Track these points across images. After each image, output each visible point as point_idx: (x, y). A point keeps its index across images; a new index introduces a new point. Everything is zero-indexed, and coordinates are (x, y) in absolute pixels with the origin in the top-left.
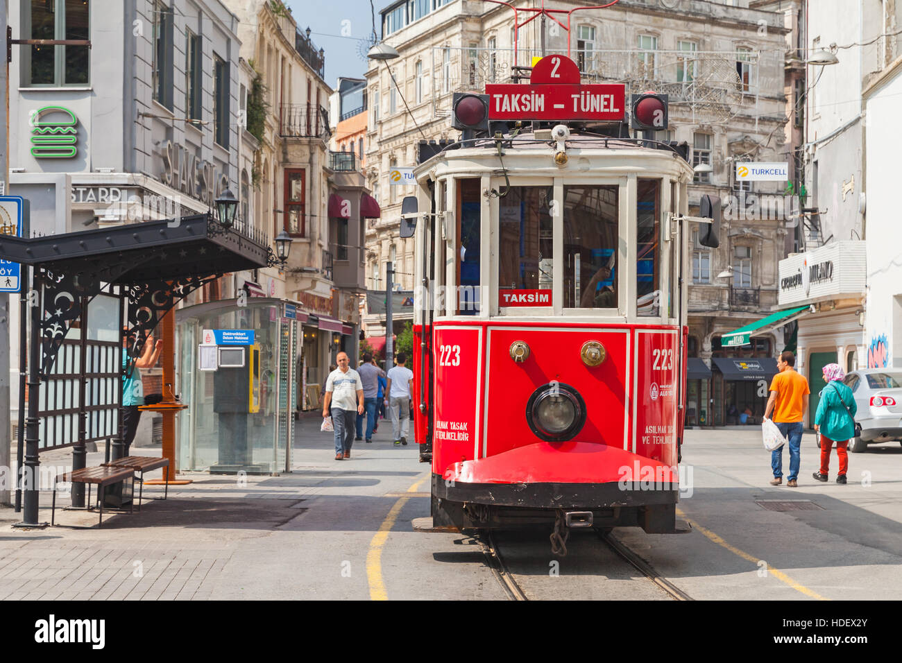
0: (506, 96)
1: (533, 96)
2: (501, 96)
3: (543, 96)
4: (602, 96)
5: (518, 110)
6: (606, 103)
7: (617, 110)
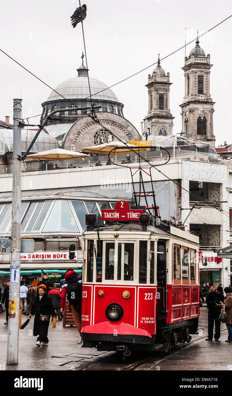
1: (116, 213)
2: (106, 213)
5: (111, 217)
6: (137, 215)
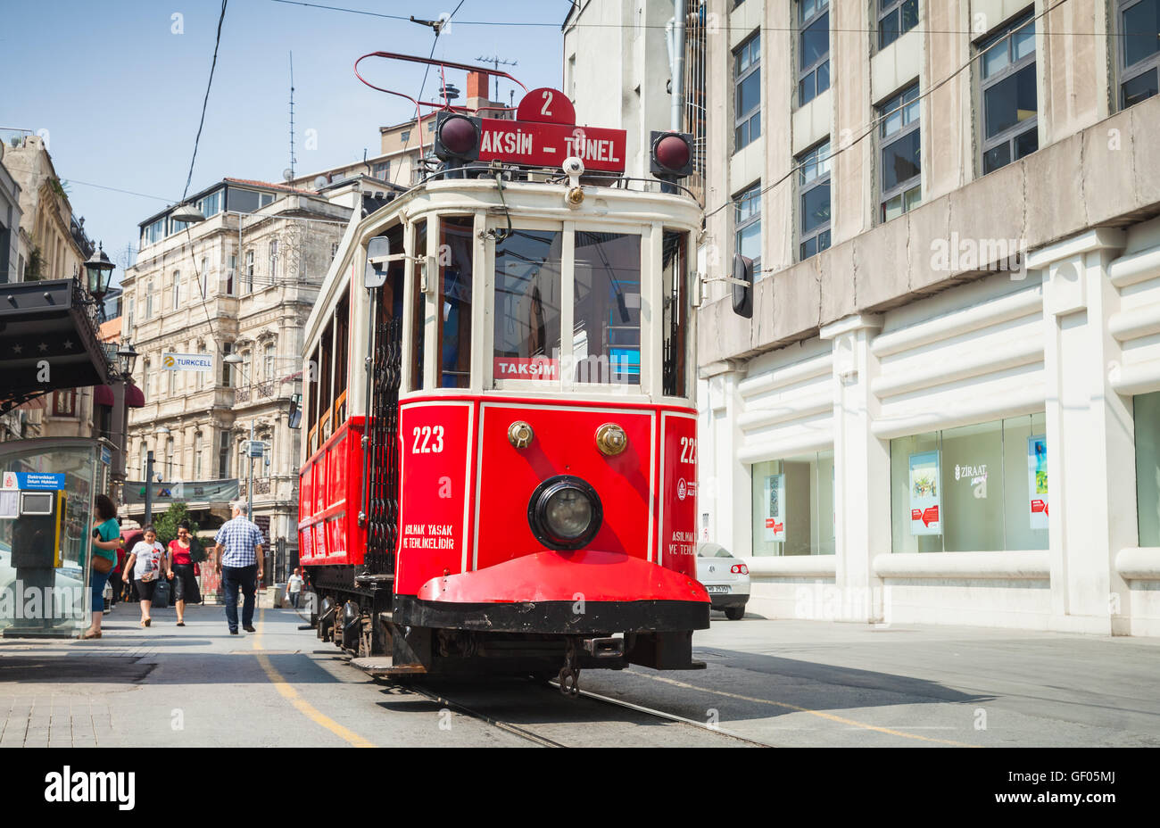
0: (487, 132)
1: (519, 135)
3: (531, 136)
4: (600, 142)
5: (501, 151)
6: (604, 151)
7: (617, 160)
